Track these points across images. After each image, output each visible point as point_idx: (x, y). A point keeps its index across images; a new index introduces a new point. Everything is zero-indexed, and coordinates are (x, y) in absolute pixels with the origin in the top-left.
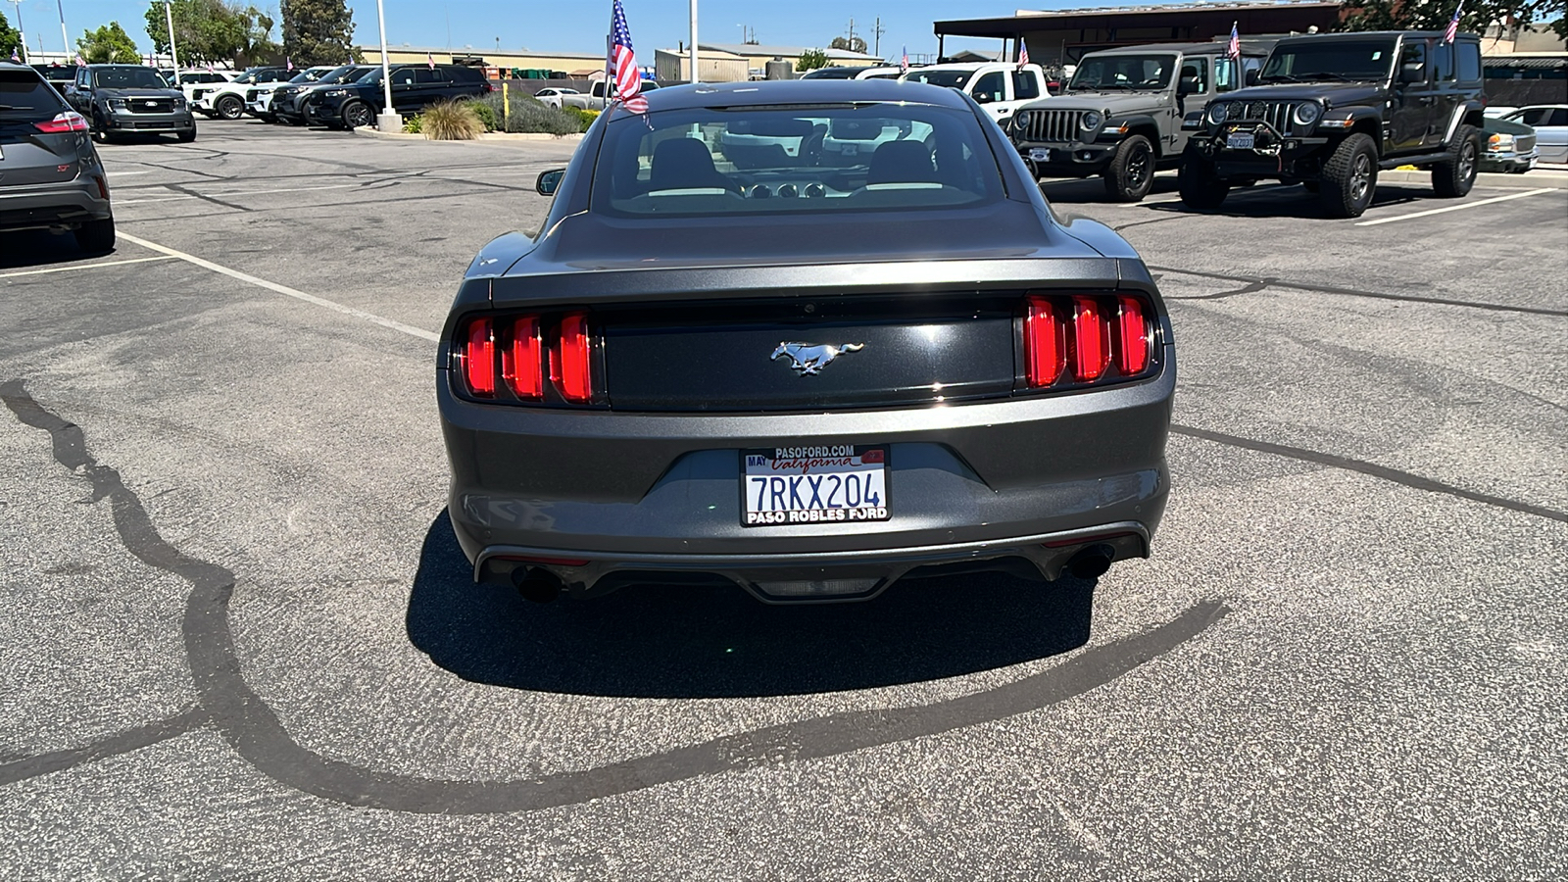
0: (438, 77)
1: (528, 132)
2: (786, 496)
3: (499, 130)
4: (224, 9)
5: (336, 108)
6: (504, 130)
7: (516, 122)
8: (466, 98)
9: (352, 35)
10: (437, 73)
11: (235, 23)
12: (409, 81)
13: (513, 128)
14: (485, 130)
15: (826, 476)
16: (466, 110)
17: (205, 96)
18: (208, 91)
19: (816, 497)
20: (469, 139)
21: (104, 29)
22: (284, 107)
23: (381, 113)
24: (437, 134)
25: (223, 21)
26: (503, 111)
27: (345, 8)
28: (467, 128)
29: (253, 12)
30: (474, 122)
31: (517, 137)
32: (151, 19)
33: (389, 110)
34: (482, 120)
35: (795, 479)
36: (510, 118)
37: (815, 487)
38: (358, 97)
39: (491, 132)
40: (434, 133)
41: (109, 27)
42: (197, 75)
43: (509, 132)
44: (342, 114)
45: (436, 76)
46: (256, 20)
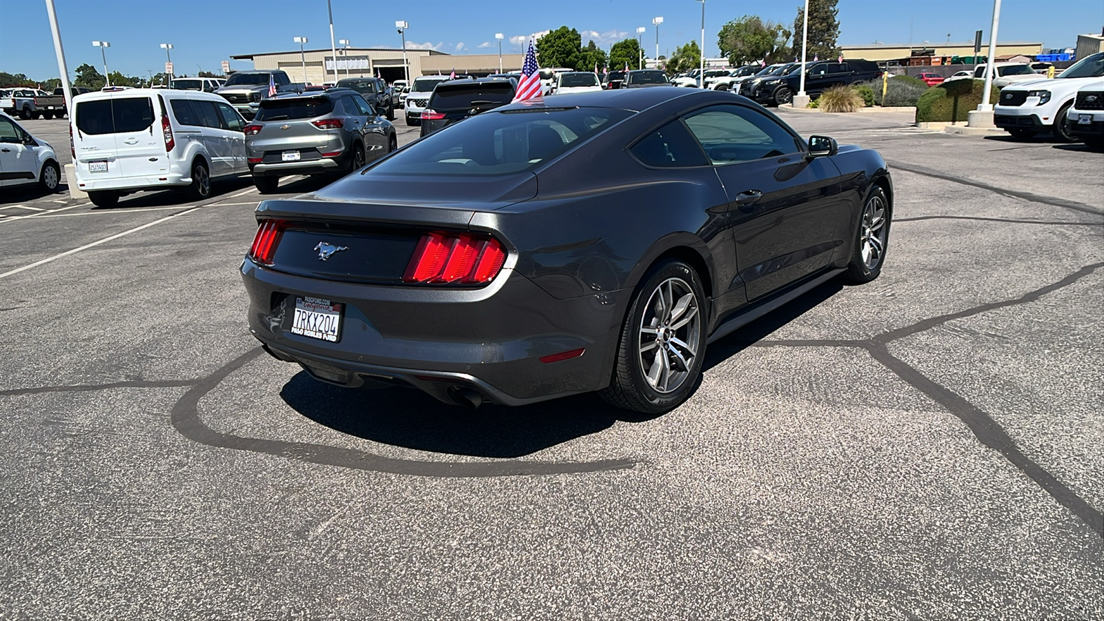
0: (844, 69)
1: (898, 106)
2: (306, 321)
3: (877, 104)
4: (762, 27)
5: (771, 92)
6: (880, 105)
7: (890, 99)
8: (859, 83)
9: (837, 39)
10: (844, 66)
11: (767, 36)
12: (823, 72)
13: (887, 103)
14: (864, 105)
15: (320, 314)
16: (853, 91)
17: (710, 85)
18: (712, 83)
19: (315, 325)
20: (851, 111)
21: (688, 45)
22: (745, 92)
23: (796, 94)
24: (829, 109)
25: (760, 35)
26: (882, 91)
27: (835, 21)
28: (851, 104)
29: (780, 27)
30: (858, 100)
31: (889, 109)
32: (721, 36)
33: (802, 93)
34: (864, 98)
35: (310, 313)
36: (886, 96)
37: (316, 319)
38: (786, 84)
39: (871, 106)
40: (827, 108)
41: (690, 44)
42: (714, 72)
43: (884, 106)
44: (774, 96)
45: (842, 68)
46: (780, 33)
